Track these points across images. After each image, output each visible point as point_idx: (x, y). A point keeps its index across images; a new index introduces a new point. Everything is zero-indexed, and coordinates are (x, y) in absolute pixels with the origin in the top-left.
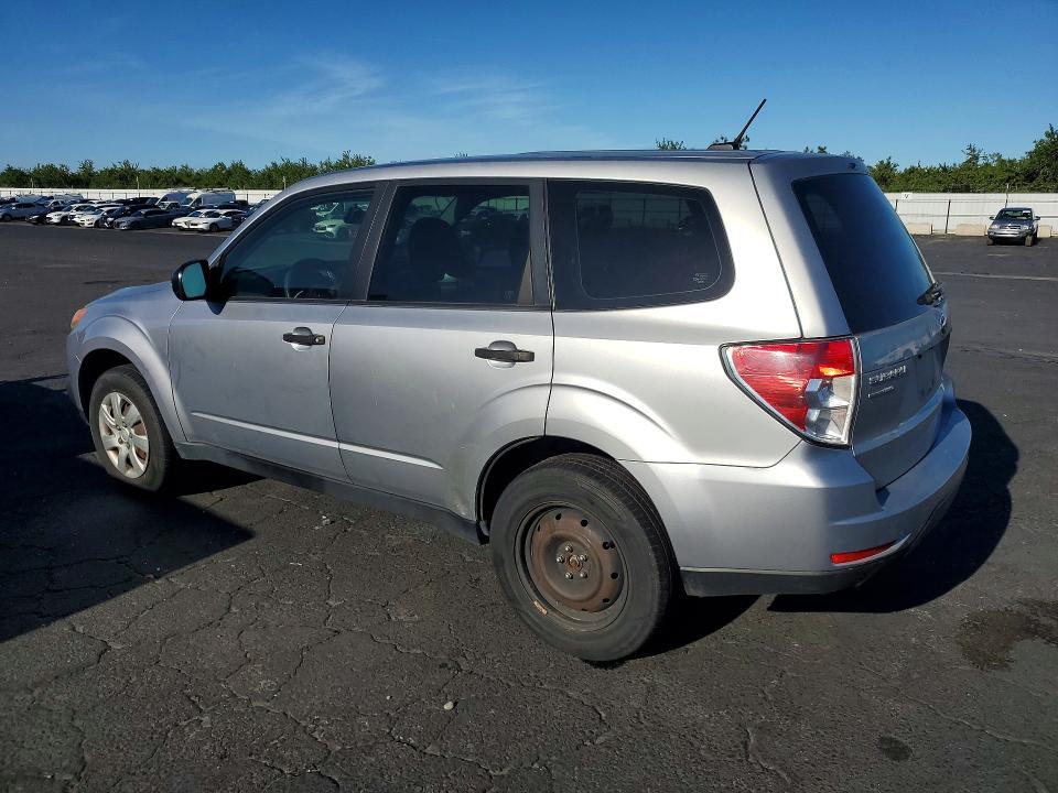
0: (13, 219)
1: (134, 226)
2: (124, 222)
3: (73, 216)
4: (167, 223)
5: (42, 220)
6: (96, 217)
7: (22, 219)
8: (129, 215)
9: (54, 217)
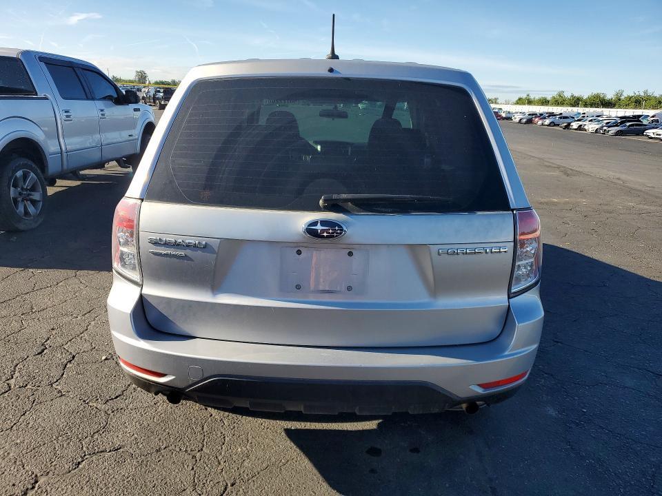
0: (555, 125)
1: (618, 133)
2: (613, 130)
3: (585, 125)
4: (640, 132)
5: (568, 126)
6: (597, 127)
7: (558, 125)
8: (618, 126)
9: (575, 125)
